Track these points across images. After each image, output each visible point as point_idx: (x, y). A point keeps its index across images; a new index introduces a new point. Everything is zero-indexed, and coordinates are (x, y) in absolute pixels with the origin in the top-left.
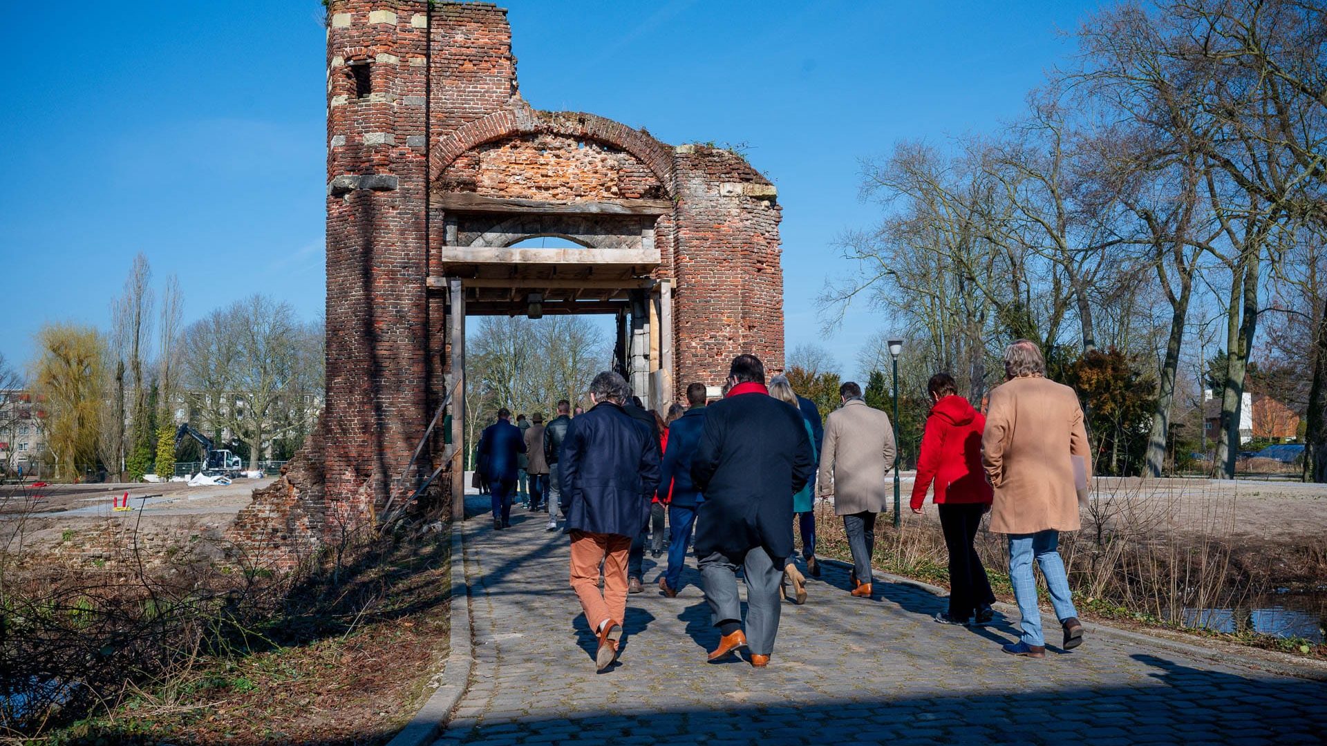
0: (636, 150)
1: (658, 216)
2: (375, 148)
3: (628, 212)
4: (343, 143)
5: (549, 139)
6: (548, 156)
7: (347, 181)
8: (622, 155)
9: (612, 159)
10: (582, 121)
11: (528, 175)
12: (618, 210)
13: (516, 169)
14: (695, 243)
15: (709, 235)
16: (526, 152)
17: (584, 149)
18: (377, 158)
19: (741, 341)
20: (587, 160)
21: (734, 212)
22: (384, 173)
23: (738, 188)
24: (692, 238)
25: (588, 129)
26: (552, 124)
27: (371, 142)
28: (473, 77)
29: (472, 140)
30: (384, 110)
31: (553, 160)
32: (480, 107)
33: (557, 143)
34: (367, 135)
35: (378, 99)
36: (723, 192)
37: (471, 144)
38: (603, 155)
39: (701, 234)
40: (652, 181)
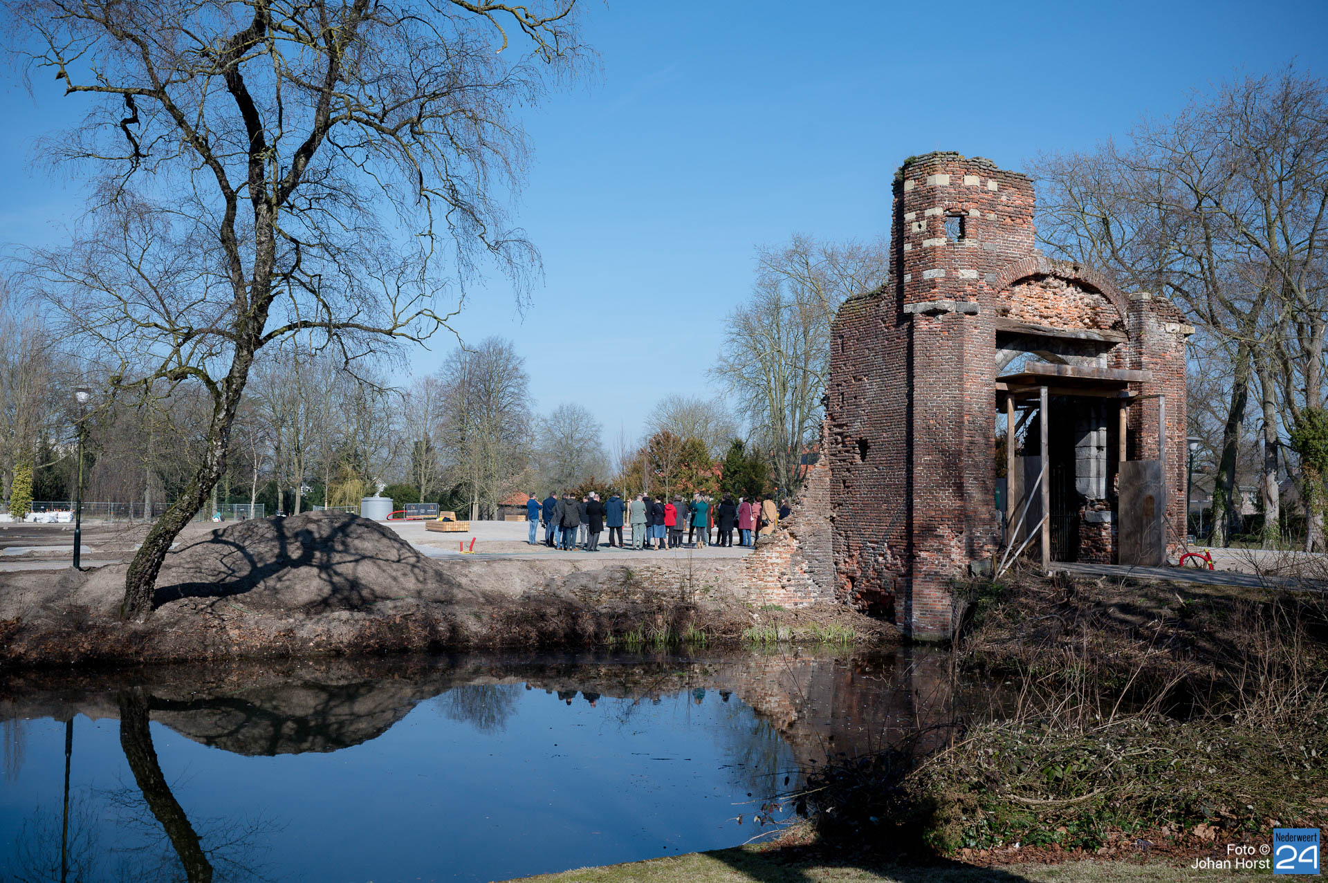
0: (1108, 294)
1: (1117, 343)
2: (968, 281)
3: (1102, 339)
4: (943, 275)
5: (1051, 280)
6: (1049, 294)
7: (947, 305)
8: (1096, 296)
9: (1088, 298)
10: (1076, 269)
11: (1037, 306)
12: (1097, 337)
13: (1029, 301)
14: (1151, 366)
15: (1159, 361)
16: (1036, 288)
17: (1071, 289)
18: (969, 289)
19: (1176, 440)
20: (1073, 297)
21: (1174, 344)
22: (973, 301)
23: (1176, 327)
24: (1149, 363)
25: (1080, 275)
26: (1057, 270)
27: (965, 277)
28: (1012, 230)
29: (1012, 278)
30: (974, 253)
31: (1052, 296)
32: (1017, 253)
33: (1056, 283)
34: (962, 271)
35: (971, 243)
36: (1169, 329)
37: (1011, 281)
38: (1082, 295)
39: (1154, 360)
40: (1116, 318)
